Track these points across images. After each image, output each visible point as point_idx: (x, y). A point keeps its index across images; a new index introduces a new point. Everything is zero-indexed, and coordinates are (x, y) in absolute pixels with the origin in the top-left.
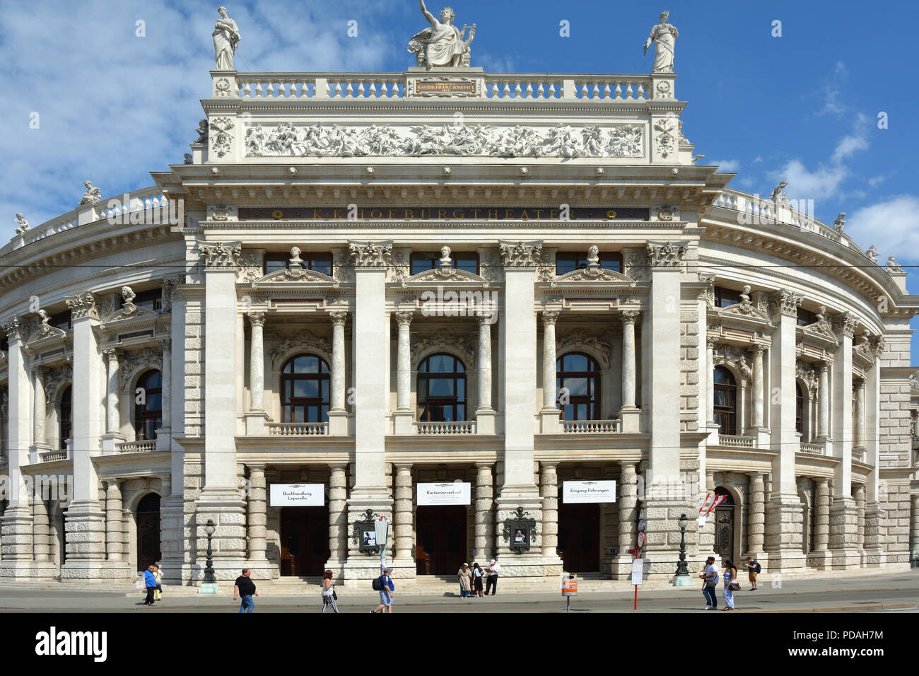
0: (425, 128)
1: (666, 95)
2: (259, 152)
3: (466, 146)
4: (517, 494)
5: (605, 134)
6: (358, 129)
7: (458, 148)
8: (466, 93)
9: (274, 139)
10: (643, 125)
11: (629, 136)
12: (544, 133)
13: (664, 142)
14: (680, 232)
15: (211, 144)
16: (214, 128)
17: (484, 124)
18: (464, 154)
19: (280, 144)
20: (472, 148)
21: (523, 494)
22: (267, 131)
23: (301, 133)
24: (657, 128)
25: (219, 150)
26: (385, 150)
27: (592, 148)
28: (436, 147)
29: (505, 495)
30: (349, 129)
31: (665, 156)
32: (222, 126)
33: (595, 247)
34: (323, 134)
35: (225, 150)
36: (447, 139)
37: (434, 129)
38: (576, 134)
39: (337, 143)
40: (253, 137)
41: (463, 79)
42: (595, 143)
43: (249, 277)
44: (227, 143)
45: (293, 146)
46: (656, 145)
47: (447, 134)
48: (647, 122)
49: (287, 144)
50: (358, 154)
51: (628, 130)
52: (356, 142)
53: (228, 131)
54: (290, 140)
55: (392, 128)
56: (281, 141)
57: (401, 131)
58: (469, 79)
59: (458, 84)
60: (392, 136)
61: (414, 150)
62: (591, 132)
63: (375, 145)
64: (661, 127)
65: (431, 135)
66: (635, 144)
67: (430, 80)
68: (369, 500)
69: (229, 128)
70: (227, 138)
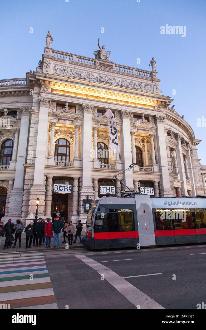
0: (101, 75)
2: (57, 73)
3: (112, 82)
5: (143, 85)
6: (84, 72)
7: (110, 82)
8: (111, 68)
9: (62, 70)
10: (151, 84)
11: (148, 86)
12: (129, 81)
13: (157, 89)
14: (162, 113)
15: (44, 68)
17: (115, 77)
18: (111, 84)
19: (63, 72)
22: (60, 67)
23: (69, 69)
24: (155, 85)
25: (46, 70)
26: (91, 79)
27: (140, 88)
28: (104, 81)
30: (82, 71)
31: (157, 92)
32: (48, 63)
33: (144, 115)
34: (75, 71)
35: (48, 70)
36: (106, 79)
37: (103, 75)
38: (137, 83)
39: (79, 75)
40: (56, 68)
41: (110, 64)
42: (141, 87)
43: (52, 110)
44: (49, 68)
45: (67, 73)
46: (155, 90)
47: (106, 78)
48: (152, 83)
49: (65, 72)
50: (85, 79)
51: (148, 85)
52: (84, 75)
53: (49, 65)
54: (66, 71)
55: (93, 73)
56: (64, 71)
57: (95, 74)
58: (112, 64)
59: (109, 65)
60: (93, 75)
61: (99, 80)
62: (140, 84)
63: (89, 77)
64: (156, 85)
65: (103, 77)
66: (150, 88)
67: (102, 62)
68: (87, 192)
69: (50, 64)
70: (49, 67)
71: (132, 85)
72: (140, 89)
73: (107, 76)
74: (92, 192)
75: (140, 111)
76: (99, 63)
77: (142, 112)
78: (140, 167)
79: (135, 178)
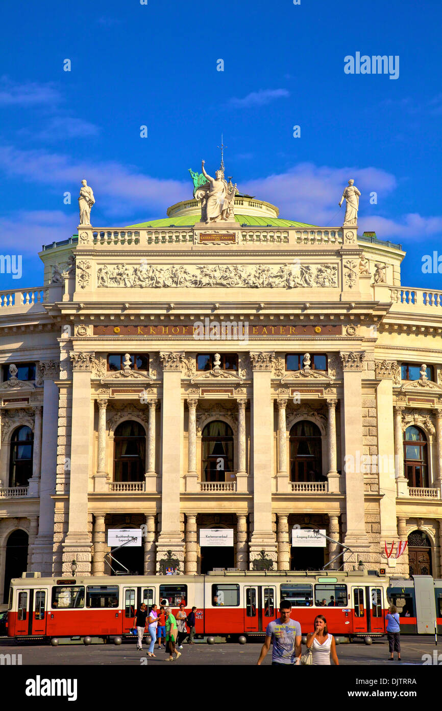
0: (204, 267)
1: (351, 241)
2: (106, 284)
3: (230, 281)
4: (261, 540)
5: (314, 269)
6: (165, 267)
7: (225, 282)
8: (229, 242)
9: (115, 275)
10: (338, 264)
11: (329, 271)
12: (275, 270)
13: (349, 276)
15: (77, 280)
16: (78, 268)
17: (240, 264)
18: (229, 286)
19: (118, 279)
20: (233, 283)
21: (265, 540)
22: (110, 268)
23: (130, 271)
24: (345, 267)
25: (82, 284)
26: (181, 283)
27: (306, 281)
28: (212, 281)
29: (254, 541)
30: (159, 267)
31: (351, 286)
32: (84, 267)
33: (309, 354)
34: (144, 272)
35: (85, 284)
36: (218, 274)
37: (211, 267)
38: (296, 270)
39: (152, 279)
40: (103, 274)
41: (227, 232)
42: (307, 278)
43: (98, 373)
44: (87, 278)
45: (126, 280)
46: (346, 279)
47: (218, 271)
48: (339, 261)
49: (122, 278)
50: (165, 286)
51: (328, 267)
52: (164, 277)
53: (87, 270)
54: (125, 276)
55: (185, 266)
56: (119, 277)
57: (190, 269)
58: (231, 232)
59: (224, 235)
60: (185, 272)
61: (198, 283)
62: (305, 270)
63: (175, 279)
64: (348, 265)
65: (208, 272)
66: (333, 277)
67: (207, 233)
68: (170, 544)
69: (88, 268)
70: (87, 275)
71: (285, 279)
72: (306, 285)
73: (220, 266)
74: (179, 544)
75: (297, 347)
76: (201, 235)
77: (305, 347)
78: (294, 483)
79: (278, 510)
